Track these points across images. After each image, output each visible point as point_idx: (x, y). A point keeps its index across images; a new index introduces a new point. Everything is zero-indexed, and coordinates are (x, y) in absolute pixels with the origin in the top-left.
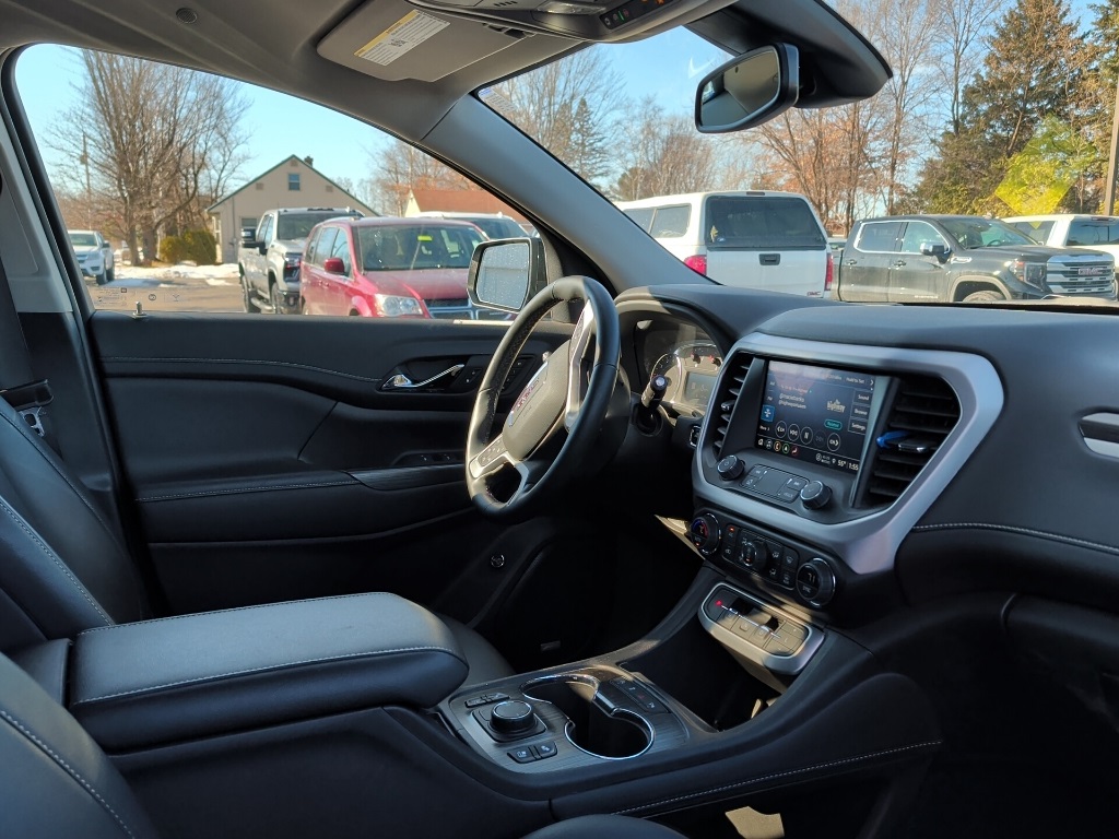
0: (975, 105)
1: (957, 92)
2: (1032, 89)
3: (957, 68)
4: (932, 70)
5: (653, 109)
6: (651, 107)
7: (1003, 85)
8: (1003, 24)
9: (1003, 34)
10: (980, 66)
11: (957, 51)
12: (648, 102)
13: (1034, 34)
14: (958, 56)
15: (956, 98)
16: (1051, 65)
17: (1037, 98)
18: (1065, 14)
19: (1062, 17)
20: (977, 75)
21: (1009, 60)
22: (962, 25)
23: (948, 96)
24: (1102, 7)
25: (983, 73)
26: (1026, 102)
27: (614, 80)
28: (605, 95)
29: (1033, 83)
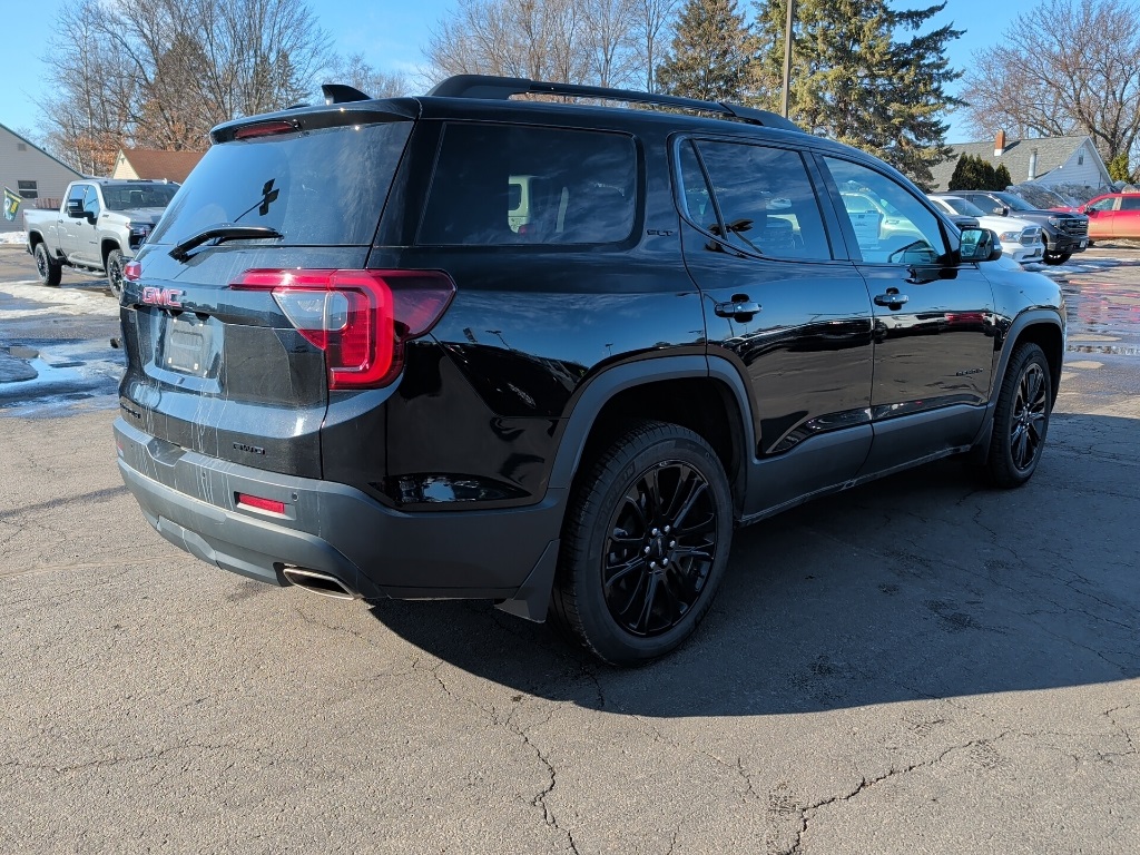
0: (667, 83)
1: (650, 73)
2: (711, 71)
3: (650, 49)
4: (630, 51)
5: (362, 68)
6: (359, 66)
7: (690, 68)
8: (686, 13)
9: (686, 22)
10: (669, 49)
11: (650, 33)
12: (357, 60)
13: (711, 24)
14: (650, 39)
15: (650, 78)
16: (725, 53)
17: (715, 80)
18: (734, 7)
19: (731, 10)
20: (667, 57)
21: (693, 46)
22: (652, 11)
23: (644, 75)
24: (762, 5)
25: (671, 55)
26: (708, 82)
27: (323, 37)
28: (315, 53)
29: (712, 66)
